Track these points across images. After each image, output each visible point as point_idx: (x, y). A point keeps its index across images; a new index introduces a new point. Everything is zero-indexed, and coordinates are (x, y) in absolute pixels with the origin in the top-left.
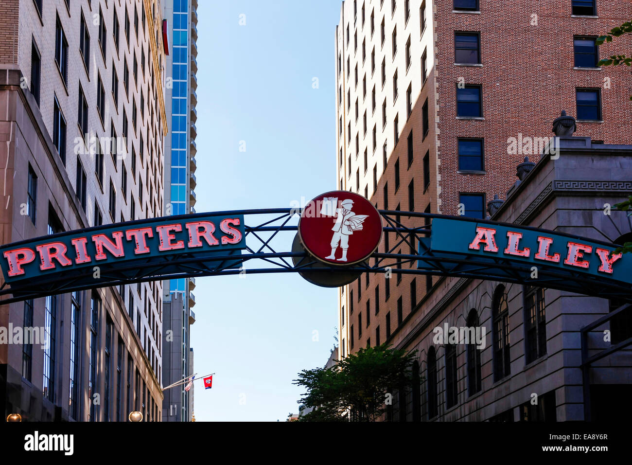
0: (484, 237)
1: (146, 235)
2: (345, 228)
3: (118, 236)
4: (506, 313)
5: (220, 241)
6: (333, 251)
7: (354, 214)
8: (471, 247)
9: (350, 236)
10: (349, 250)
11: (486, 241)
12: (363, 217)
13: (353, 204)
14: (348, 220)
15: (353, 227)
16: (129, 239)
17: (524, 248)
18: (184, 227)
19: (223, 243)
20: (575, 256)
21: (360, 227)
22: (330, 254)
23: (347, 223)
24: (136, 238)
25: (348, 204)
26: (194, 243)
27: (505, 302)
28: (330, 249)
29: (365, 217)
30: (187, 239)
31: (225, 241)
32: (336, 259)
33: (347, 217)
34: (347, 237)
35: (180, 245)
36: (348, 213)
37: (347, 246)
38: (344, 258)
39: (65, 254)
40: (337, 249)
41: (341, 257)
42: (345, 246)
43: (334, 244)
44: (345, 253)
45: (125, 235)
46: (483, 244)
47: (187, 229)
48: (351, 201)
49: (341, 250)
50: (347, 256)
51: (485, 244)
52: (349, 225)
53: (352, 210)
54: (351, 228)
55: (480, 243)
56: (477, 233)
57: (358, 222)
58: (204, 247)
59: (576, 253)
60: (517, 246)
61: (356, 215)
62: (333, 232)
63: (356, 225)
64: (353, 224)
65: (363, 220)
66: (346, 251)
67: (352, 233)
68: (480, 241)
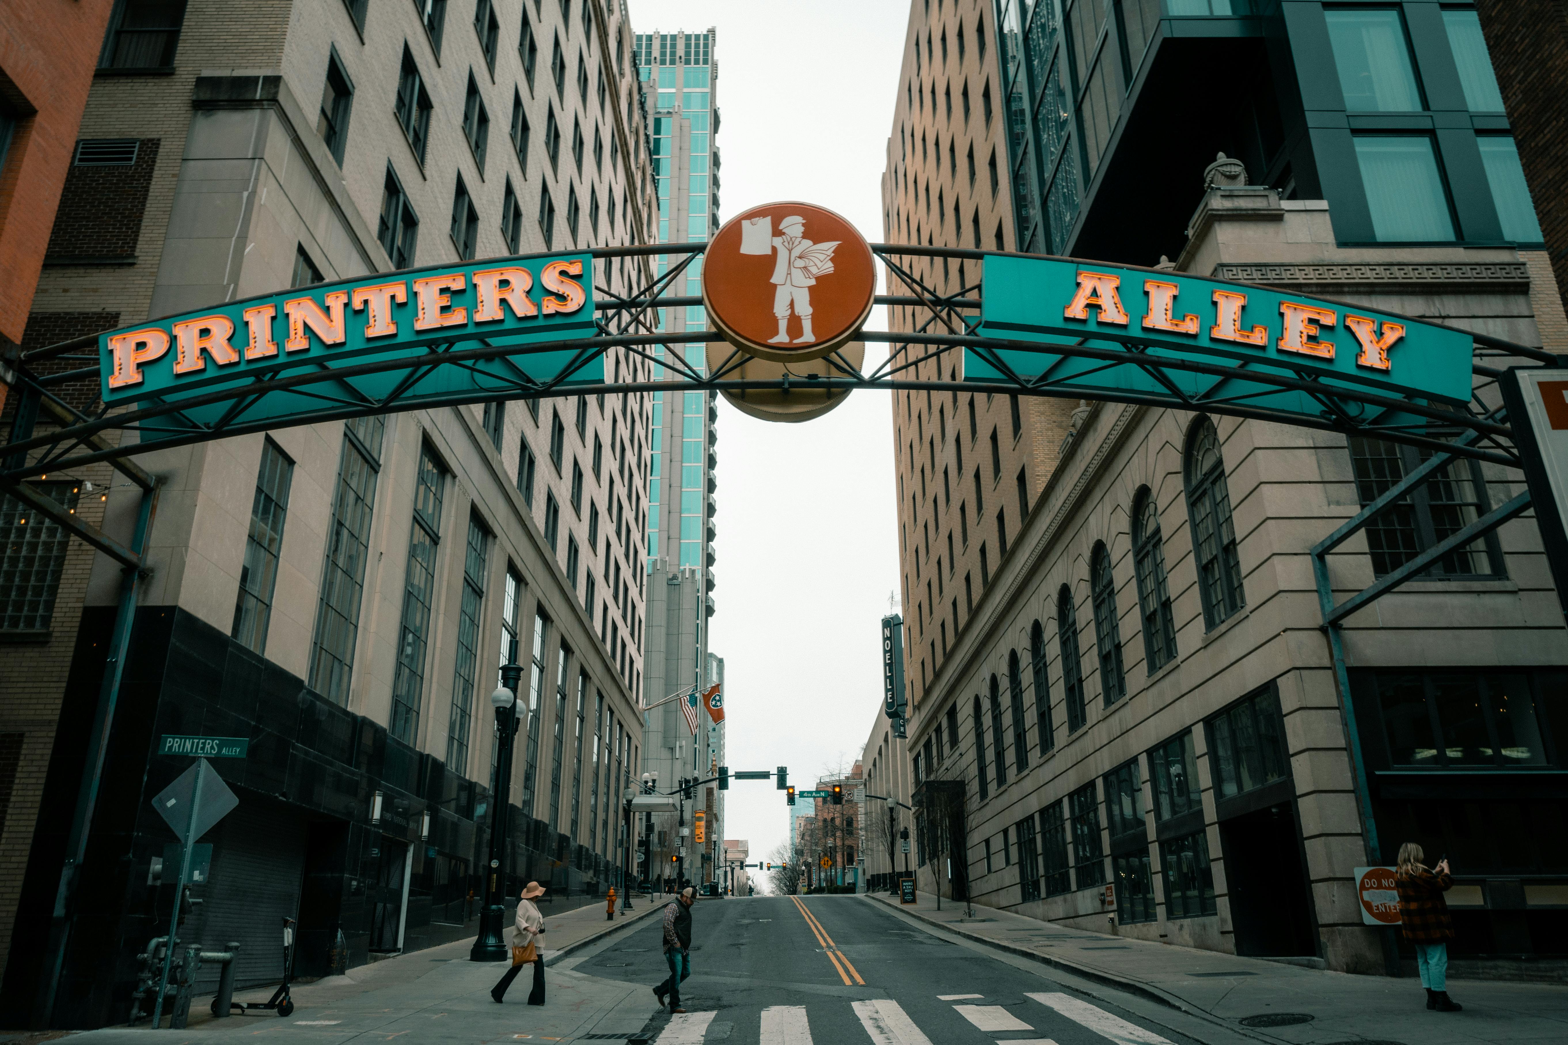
0: (1095, 293)
1: (393, 297)
2: (797, 275)
3: (336, 302)
4: (1157, 538)
5: (539, 306)
6: (783, 325)
7: (809, 243)
8: (1069, 314)
9: (811, 288)
10: (815, 318)
11: (1100, 302)
12: (829, 247)
13: (803, 225)
14: (800, 257)
15: (814, 270)
16: (357, 305)
17: (1185, 317)
18: (468, 280)
19: (546, 311)
20: (1302, 333)
21: (828, 268)
22: (776, 333)
23: (800, 263)
24: (372, 306)
25: (794, 225)
26: (489, 311)
27: (1152, 517)
28: (775, 321)
29: (834, 244)
30: (473, 307)
31: (550, 306)
32: (791, 340)
33: (796, 252)
34: (806, 292)
35: (458, 318)
36: (796, 243)
37: (810, 310)
38: (808, 337)
39: (229, 340)
40: (789, 320)
41: (800, 334)
42: (805, 310)
43: (781, 310)
44: (807, 325)
45: (350, 298)
46: (1094, 307)
47: (475, 286)
48: (799, 219)
49: (799, 319)
50: (814, 331)
51: (1099, 307)
52: (805, 267)
53: (805, 236)
54: (809, 271)
55: (1088, 306)
56: (1078, 285)
57: (822, 257)
58: (506, 322)
59: (1301, 327)
60: (1169, 313)
61: (815, 244)
62: (775, 286)
63: (819, 264)
64: (812, 264)
65: (830, 253)
66: (810, 321)
67: (813, 282)
68: (1088, 301)
